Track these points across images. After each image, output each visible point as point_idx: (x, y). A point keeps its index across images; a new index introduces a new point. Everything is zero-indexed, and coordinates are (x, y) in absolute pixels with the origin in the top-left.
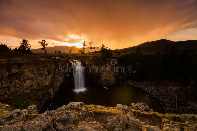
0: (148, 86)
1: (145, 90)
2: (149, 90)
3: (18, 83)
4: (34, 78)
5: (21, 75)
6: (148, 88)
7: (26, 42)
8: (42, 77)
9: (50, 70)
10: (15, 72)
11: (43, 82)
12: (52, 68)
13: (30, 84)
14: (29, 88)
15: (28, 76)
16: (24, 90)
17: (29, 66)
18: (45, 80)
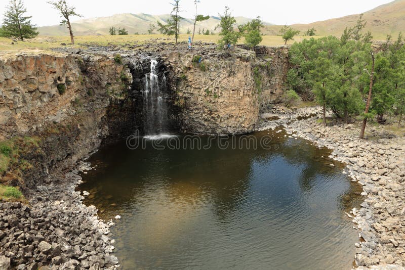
4: (14, 103)
12: (67, 77)
13: (5, 117)
18: (51, 109)
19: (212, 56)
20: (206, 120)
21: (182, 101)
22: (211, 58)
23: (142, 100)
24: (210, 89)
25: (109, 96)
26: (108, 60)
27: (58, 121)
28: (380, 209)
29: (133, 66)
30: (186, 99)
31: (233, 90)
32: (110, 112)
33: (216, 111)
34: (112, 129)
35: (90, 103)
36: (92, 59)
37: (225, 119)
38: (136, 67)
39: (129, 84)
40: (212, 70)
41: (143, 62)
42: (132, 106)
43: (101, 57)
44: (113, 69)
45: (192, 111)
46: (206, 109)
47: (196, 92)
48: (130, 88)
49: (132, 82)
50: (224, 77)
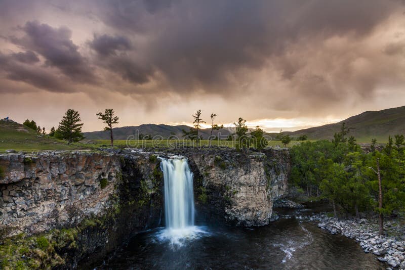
0: (370, 234)
1: (362, 244)
2: (375, 247)
3: (20, 206)
4: (61, 196)
5: (30, 186)
6: (373, 241)
7: (73, 115)
8: (85, 194)
9: (106, 177)
10: (14, 180)
11: (86, 205)
12: (110, 173)
13: (49, 209)
14: (46, 219)
15: (47, 188)
16: (35, 224)
17: (52, 166)
18: (91, 201)
19: (230, 157)
20: (226, 214)
24: (229, 186)
26: (144, 159)
27: (95, 213)
30: (208, 193)
31: (249, 187)
33: (236, 205)
36: (131, 158)
37: (243, 212)
40: (231, 169)
43: (139, 157)
44: (148, 167)
46: (226, 203)
50: (241, 175)
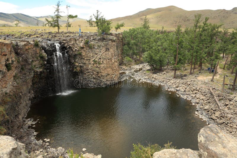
6: (172, 82)
9: (10, 62)
12: (12, 58)
18: (3, 83)
19: (93, 39)
20: (94, 78)
21: (78, 69)
22: (93, 41)
23: (53, 70)
24: (96, 60)
25: (33, 69)
26: (30, 45)
27: (8, 91)
28: (208, 109)
29: (45, 48)
30: (81, 67)
31: (109, 59)
32: (34, 81)
33: (101, 72)
34: (36, 92)
35: (24, 76)
36: (19, 44)
37: (105, 76)
38: (47, 49)
39: (45, 61)
40: (96, 48)
41: (51, 45)
42: (47, 75)
43: (26, 43)
44: (34, 51)
45: (85, 74)
46: (95, 72)
47: (87, 62)
48: (46, 63)
49: (47, 59)
50: (104, 52)
